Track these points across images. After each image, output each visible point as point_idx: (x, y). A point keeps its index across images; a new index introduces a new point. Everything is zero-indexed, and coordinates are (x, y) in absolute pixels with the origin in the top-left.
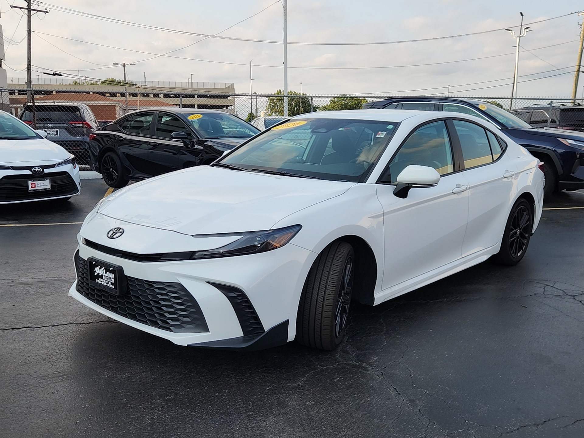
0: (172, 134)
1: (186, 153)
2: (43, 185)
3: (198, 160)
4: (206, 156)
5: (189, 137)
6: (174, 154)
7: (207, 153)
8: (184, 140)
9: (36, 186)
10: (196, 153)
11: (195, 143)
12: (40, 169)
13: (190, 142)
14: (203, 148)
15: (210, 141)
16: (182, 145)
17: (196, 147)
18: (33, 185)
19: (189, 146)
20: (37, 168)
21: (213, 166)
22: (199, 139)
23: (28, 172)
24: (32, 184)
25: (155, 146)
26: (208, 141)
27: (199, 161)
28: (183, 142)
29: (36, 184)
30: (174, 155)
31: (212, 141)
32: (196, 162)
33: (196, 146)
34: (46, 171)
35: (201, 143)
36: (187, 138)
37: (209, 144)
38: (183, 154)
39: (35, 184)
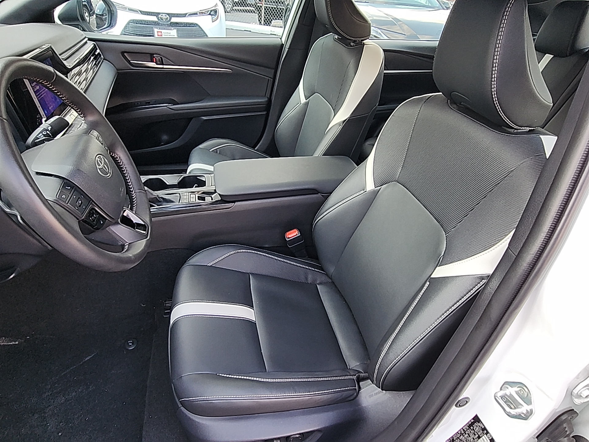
2: (170, 34)
9: (163, 35)
12: (168, 16)
18: (160, 34)
20: (164, 15)
23: (154, 19)
24: (158, 32)
29: (163, 33)
34: (174, 20)
39: (161, 32)
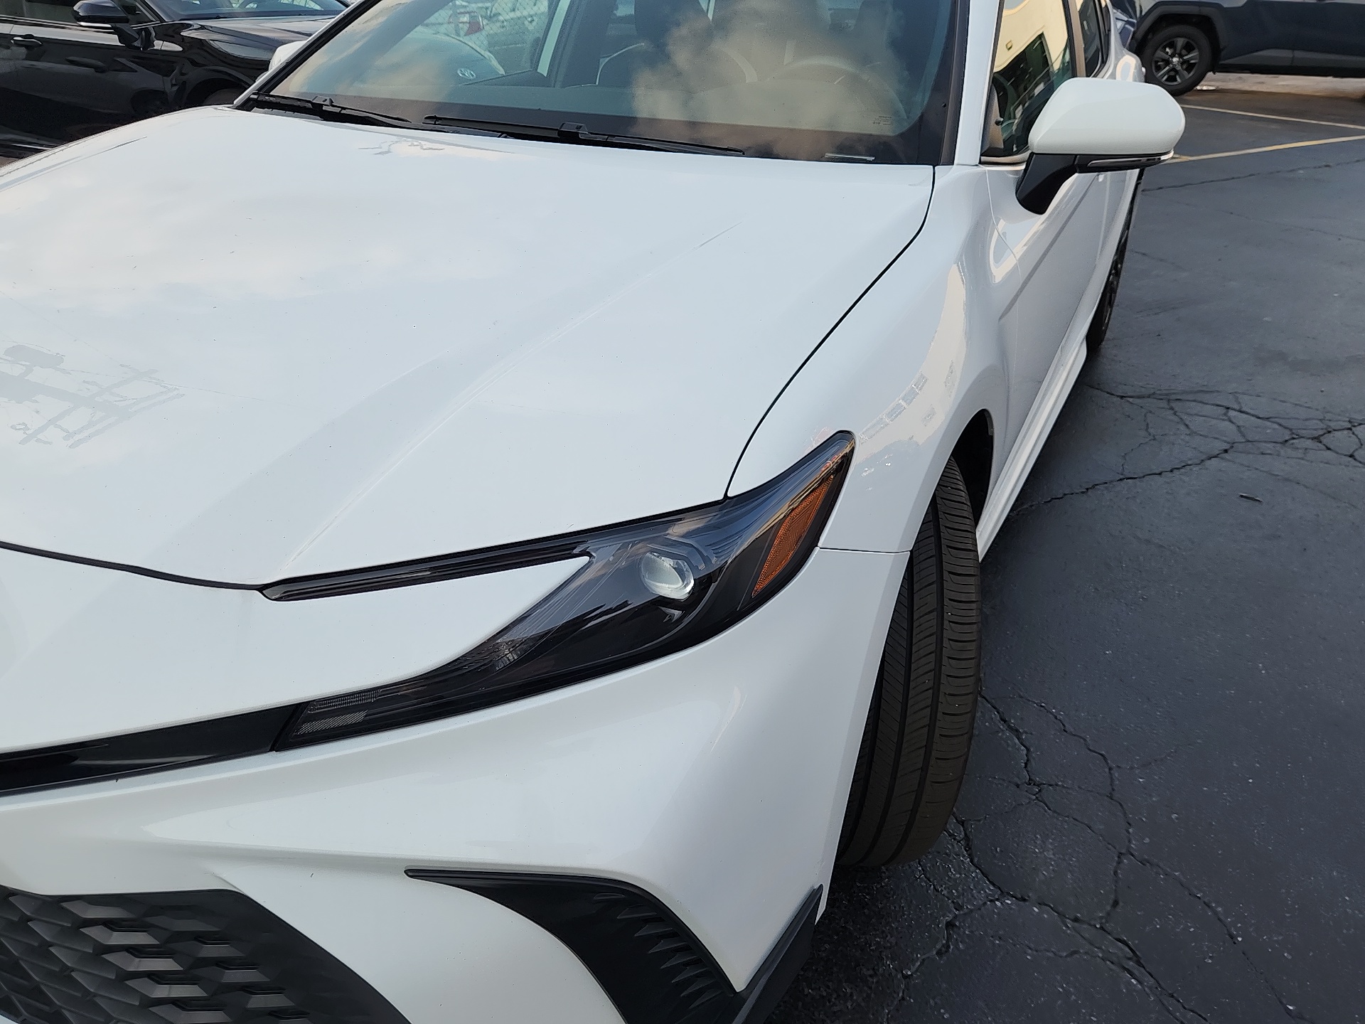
0: (76, 8)
1: (134, 66)
3: (173, 85)
4: (195, 75)
5: (130, 17)
6: (98, 69)
7: (194, 63)
8: (118, 25)
10: (163, 63)
11: (154, 34)
13: (139, 32)
14: (180, 49)
15: (196, 27)
16: (113, 40)
17: (158, 45)
19: (136, 44)
21: (249, 110)
22: (162, 20)
25: (35, 48)
26: (191, 25)
27: (175, 88)
28: (116, 31)
30: (99, 75)
31: (203, 27)
32: (167, 91)
33: (156, 42)
35: (171, 33)
36: (127, 21)
37: (194, 34)
38: (125, 69)
